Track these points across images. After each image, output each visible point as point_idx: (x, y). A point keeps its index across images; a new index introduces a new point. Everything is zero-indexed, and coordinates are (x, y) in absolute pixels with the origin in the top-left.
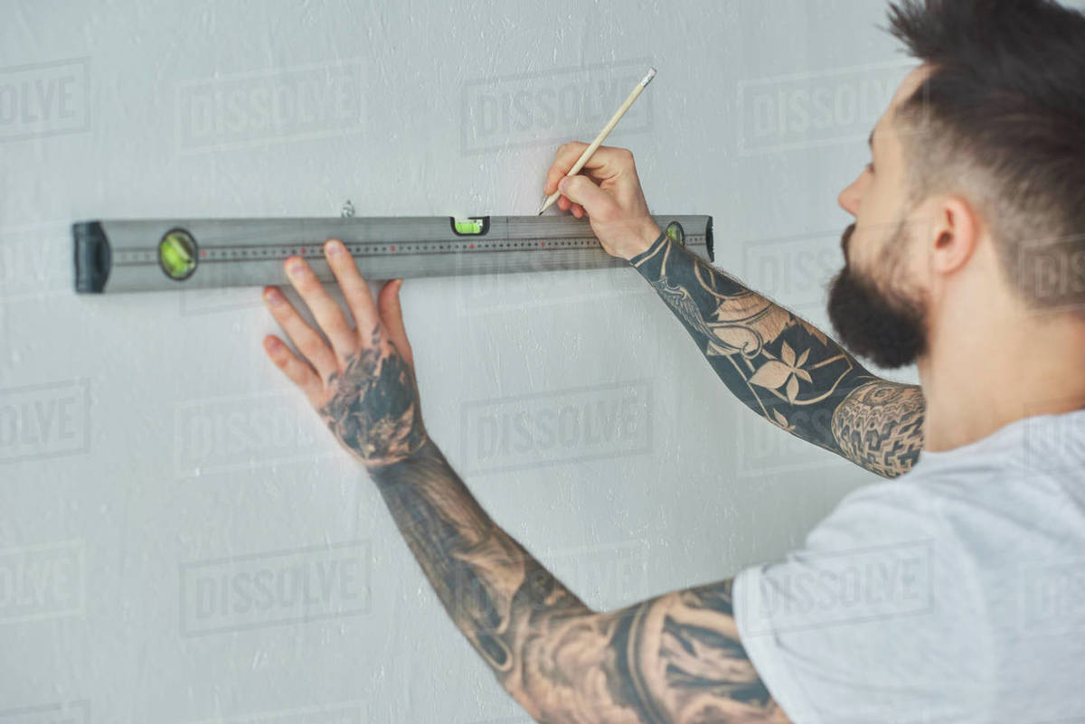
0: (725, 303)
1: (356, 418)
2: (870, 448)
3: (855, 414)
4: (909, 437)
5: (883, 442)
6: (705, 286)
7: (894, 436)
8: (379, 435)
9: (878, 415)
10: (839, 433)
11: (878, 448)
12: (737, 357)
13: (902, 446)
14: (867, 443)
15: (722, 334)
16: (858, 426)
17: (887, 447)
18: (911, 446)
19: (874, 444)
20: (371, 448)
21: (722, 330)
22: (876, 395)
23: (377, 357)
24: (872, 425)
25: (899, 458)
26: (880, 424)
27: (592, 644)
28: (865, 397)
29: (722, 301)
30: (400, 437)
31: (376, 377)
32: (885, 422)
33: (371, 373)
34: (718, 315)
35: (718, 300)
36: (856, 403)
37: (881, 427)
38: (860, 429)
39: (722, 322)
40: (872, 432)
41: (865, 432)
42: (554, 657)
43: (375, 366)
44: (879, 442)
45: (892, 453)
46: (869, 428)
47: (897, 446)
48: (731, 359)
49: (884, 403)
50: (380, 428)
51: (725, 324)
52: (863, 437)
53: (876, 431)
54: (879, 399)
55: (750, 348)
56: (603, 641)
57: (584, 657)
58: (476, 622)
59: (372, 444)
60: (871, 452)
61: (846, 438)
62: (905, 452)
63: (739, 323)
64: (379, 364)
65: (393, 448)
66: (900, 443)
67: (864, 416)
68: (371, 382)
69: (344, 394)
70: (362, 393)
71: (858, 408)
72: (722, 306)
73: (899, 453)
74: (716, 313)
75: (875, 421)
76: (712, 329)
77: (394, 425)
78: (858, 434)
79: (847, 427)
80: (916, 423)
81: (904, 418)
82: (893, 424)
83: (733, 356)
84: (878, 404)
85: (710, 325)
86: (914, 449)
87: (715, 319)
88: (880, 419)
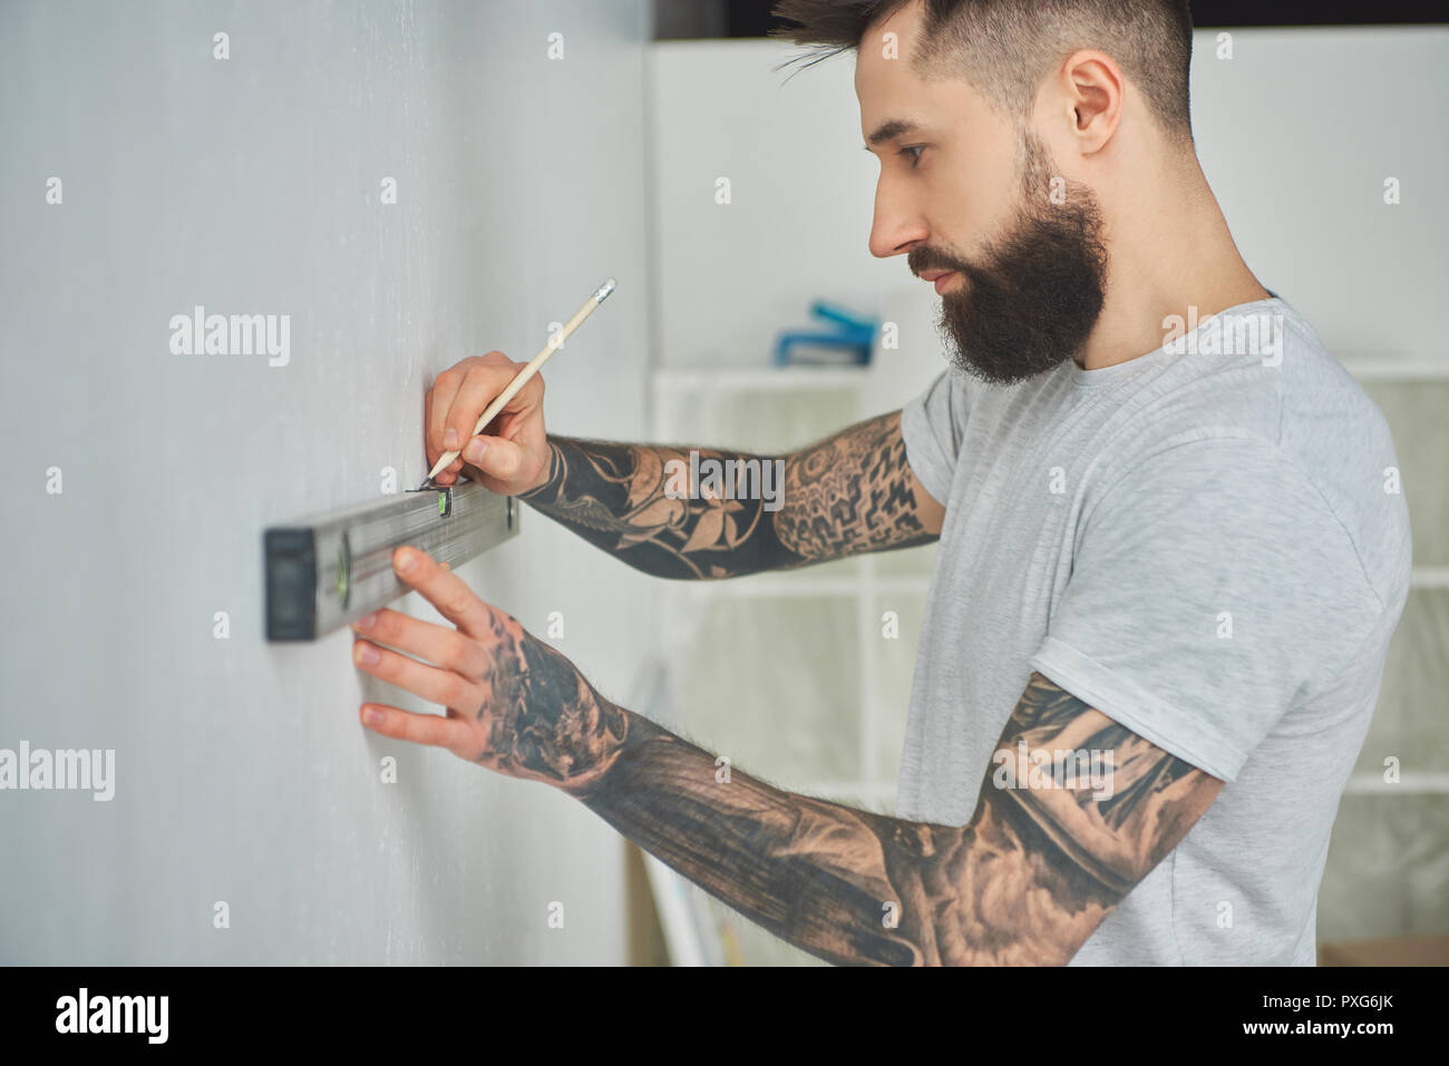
0: (633, 483)
1: (530, 734)
2: (844, 523)
3: (803, 502)
4: (885, 476)
5: (857, 507)
6: (610, 479)
7: (866, 488)
8: (567, 738)
9: (832, 484)
10: (794, 538)
11: (854, 516)
12: (661, 536)
13: (881, 493)
14: (838, 522)
15: (639, 520)
16: (816, 510)
17: (864, 506)
18: (892, 485)
19: (847, 516)
20: (567, 760)
21: (639, 517)
22: (811, 468)
23: (512, 648)
24: (833, 497)
25: (883, 509)
26: (841, 490)
27: (1009, 869)
28: (800, 479)
29: (630, 482)
30: (594, 727)
31: (526, 672)
32: (845, 483)
33: (518, 671)
34: (631, 502)
35: (626, 485)
36: (795, 492)
37: (845, 491)
38: (821, 512)
39: (637, 506)
40: (837, 505)
41: (829, 512)
42: (980, 918)
43: (517, 661)
44: (852, 511)
45: (874, 509)
46: (831, 504)
47: (875, 497)
48: (658, 542)
49: (829, 468)
50: (565, 728)
51: (641, 507)
52: (829, 518)
53: (841, 500)
54: (819, 469)
55: (677, 517)
56: (1018, 855)
57: (1013, 892)
58: (846, 928)
59: (565, 754)
60: (848, 527)
61: (806, 535)
62: (888, 495)
63: (655, 496)
64: (520, 654)
65: (595, 746)
66: (878, 491)
67: (817, 496)
68: (523, 682)
69: (503, 718)
70: (521, 701)
71: (803, 493)
72: (632, 489)
73: (881, 504)
74: (628, 502)
75: (833, 491)
76: (628, 520)
77: (577, 714)
78: (822, 520)
79: (803, 523)
80: (882, 459)
81: (865, 465)
82: (855, 482)
83: (658, 536)
84: (823, 474)
85: (623, 518)
86: (896, 484)
87: (629, 508)
88: (838, 485)
